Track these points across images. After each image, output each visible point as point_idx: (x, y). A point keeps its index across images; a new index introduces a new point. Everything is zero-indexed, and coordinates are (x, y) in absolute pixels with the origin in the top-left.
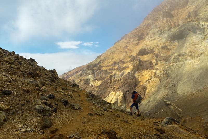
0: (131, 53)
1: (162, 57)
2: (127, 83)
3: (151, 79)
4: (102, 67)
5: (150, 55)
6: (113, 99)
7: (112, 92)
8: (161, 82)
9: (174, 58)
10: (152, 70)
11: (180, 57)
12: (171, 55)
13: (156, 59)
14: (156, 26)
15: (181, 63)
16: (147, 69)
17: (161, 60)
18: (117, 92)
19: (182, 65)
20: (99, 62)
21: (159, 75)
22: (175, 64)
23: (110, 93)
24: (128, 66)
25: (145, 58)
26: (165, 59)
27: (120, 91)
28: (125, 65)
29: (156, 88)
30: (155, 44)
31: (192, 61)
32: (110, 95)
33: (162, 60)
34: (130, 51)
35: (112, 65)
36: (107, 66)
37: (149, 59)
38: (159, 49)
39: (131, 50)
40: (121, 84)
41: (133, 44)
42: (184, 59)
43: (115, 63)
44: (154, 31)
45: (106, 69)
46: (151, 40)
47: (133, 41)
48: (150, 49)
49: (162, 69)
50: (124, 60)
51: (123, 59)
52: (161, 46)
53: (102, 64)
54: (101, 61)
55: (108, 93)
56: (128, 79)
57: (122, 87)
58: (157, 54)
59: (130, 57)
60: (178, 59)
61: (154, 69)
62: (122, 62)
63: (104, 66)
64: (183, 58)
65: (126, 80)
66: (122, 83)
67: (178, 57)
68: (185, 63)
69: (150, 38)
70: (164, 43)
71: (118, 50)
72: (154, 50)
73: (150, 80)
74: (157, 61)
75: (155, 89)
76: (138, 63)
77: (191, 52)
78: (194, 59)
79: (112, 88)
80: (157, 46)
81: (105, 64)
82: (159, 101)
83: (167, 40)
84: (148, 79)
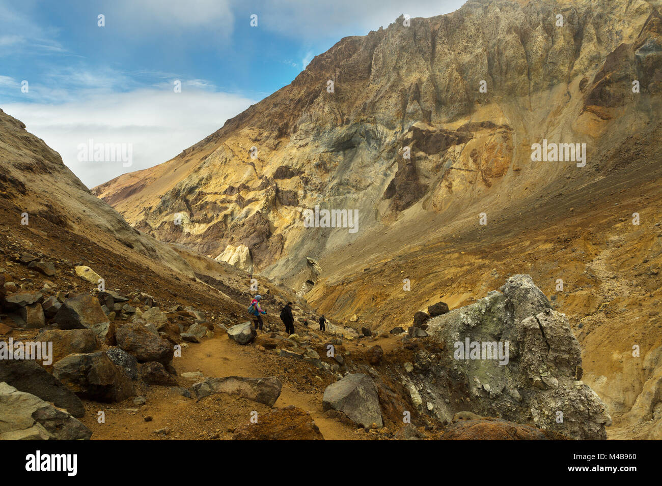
0: (264, 168)
1: (314, 183)
2: (255, 231)
3: (294, 223)
4: (205, 194)
5: (296, 178)
6: (232, 258)
7: (229, 246)
9: (332, 189)
10: (297, 208)
11: (342, 187)
12: (330, 181)
13: (305, 188)
14: (311, 116)
15: (341, 197)
16: (289, 205)
17: (312, 191)
18: (236, 246)
19: (342, 201)
20: (199, 184)
22: (332, 198)
23: (225, 247)
24: (257, 197)
25: (287, 185)
26: (318, 188)
27: (242, 244)
28: (251, 195)
29: (301, 239)
30: (306, 155)
31: (355, 196)
32: (225, 252)
33: (314, 190)
34: (261, 164)
35: (225, 193)
36: (216, 193)
37: (294, 187)
38: (310, 169)
39: (262, 161)
40: (245, 231)
41: (266, 146)
42: (345, 191)
43: (231, 189)
44: (307, 128)
45: (213, 201)
46: (300, 146)
47: (267, 137)
48: (295, 166)
49: (311, 206)
50: (250, 184)
51: (248, 181)
52: (315, 162)
53: (206, 188)
54: (201, 180)
55: (221, 248)
56: (257, 224)
57: (247, 237)
58: (307, 178)
59: (260, 178)
60: (338, 190)
61: (300, 206)
62: (245, 187)
63: (208, 194)
64: (344, 189)
65: (253, 224)
66: (247, 231)
67: (338, 187)
68: (346, 197)
69: (300, 140)
70: (321, 157)
71: (236, 157)
72: (303, 169)
73: (292, 226)
74: (305, 192)
75: (298, 241)
76: (274, 193)
77: (356, 181)
78: (358, 192)
79: (229, 239)
80: (309, 161)
81: (211, 187)
82: (300, 259)
83: (327, 150)
84: (289, 224)
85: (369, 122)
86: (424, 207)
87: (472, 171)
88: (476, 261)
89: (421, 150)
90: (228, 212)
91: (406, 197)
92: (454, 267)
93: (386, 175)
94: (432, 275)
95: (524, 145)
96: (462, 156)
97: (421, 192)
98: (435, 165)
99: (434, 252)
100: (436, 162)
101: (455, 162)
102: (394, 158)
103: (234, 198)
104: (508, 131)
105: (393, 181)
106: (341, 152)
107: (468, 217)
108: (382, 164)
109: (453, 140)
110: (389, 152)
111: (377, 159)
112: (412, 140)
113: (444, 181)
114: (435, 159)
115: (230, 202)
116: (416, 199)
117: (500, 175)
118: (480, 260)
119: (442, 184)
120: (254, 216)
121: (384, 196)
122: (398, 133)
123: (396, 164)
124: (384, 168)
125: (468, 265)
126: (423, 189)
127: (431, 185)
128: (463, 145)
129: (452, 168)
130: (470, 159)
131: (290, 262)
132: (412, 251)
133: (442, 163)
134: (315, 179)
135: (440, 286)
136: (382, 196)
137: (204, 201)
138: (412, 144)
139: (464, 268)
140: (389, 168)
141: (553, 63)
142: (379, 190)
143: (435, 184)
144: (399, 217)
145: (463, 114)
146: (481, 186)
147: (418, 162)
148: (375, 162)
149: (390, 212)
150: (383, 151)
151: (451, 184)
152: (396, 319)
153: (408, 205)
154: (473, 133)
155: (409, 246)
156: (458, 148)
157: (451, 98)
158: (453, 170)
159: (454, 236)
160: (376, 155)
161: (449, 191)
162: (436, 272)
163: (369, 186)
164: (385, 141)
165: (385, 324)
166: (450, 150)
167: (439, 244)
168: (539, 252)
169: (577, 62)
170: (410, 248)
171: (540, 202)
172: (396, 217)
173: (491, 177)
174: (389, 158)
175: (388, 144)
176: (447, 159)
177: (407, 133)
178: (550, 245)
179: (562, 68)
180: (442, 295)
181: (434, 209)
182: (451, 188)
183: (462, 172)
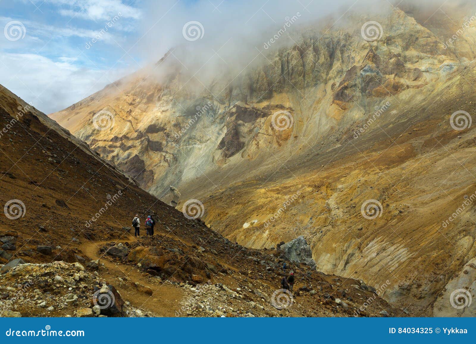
0: (138, 124)
1: (173, 137)
2: (134, 168)
3: (160, 163)
4: (97, 141)
5: (161, 133)
8: (169, 166)
9: (185, 141)
10: (162, 152)
11: (191, 140)
12: (183, 136)
13: (167, 140)
14: (170, 91)
15: (191, 146)
16: (156, 151)
17: (171, 142)
19: (191, 149)
20: (92, 134)
21: (169, 159)
22: (185, 147)
24: (135, 144)
25: (155, 137)
26: (176, 140)
28: (130, 143)
29: (165, 173)
30: (167, 118)
31: (199, 146)
33: (173, 141)
34: (136, 121)
35: (111, 140)
36: (105, 140)
37: (159, 139)
38: (170, 127)
39: (137, 119)
40: (128, 168)
41: (139, 109)
43: (116, 139)
44: (167, 99)
45: (104, 146)
46: (163, 111)
47: (139, 103)
48: (160, 125)
49: (171, 152)
50: (129, 135)
51: (128, 133)
52: (173, 123)
53: (97, 137)
54: (94, 131)
56: (136, 163)
58: (168, 133)
59: (136, 131)
60: (188, 142)
61: (164, 152)
62: (125, 137)
63: (100, 141)
64: (192, 142)
65: (133, 163)
66: (129, 168)
67: (188, 140)
68: (193, 147)
69: (163, 107)
70: (177, 119)
71: (117, 115)
72: (165, 127)
73: (159, 165)
74: (167, 143)
75: (163, 174)
76: (147, 143)
77: (200, 137)
78: (201, 144)
80: (169, 122)
81: (101, 136)
82: (166, 187)
83: (181, 115)
84: (157, 163)
85: (208, 99)
86: (242, 157)
87: (270, 135)
88: (274, 195)
89: (241, 120)
90: (115, 154)
91: (231, 149)
92: (263, 198)
93: (219, 134)
94: (251, 202)
95: (300, 121)
96: (265, 125)
97: (241, 147)
98: (249, 129)
99: (250, 187)
101: (261, 129)
102: (224, 123)
103: (118, 144)
104: (292, 112)
105: (223, 139)
106: (190, 117)
107: (268, 165)
108: (217, 126)
109: (260, 114)
110: (221, 119)
111: (213, 122)
112: (236, 113)
113: (254, 141)
114: (249, 126)
115: (116, 147)
116: (237, 151)
117: (286, 139)
118: (277, 195)
119: (253, 143)
120: (134, 158)
121: (218, 147)
122: (226, 107)
123: (225, 127)
124: (217, 129)
125: (270, 197)
126: (242, 145)
127: (246, 143)
128: (265, 118)
129: (259, 133)
130: (270, 127)
131: (159, 188)
132: (237, 185)
133: (253, 129)
134: (173, 134)
135: (256, 209)
136: (216, 147)
137: (97, 146)
138: (235, 115)
139: (268, 199)
140: (221, 129)
141: (318, 71)
142: (215, 143)
143: (249, 141)
144: (227, 161)
145: (266, 99)
146: (275, 145)
147: (239, 127)
148: (212, 125)
149: (222, 158)
150: (217, 118)
151: (258, 143)
152: (233, 227)
153: (233, 154)
154: (271, 111)
155: (235, 182)
156: (263, 120)
157: (259, 88)
158: (260, 134)
159: (261, 177)
160: (212, 120)
161: (257, 147)
162: (253, 201)
163: (208, 140)
164: (218, 112)
165: (227, 230)
166: (258, 120)
167: (252, 182)
168: (305, 193)
169: (331, 72)
170: (235, 183)
171: (307, 158)
172: (225, 161)
173: (282, 140)
174: (221, 123)
175: (220, 114)
176: (256, 126)
177: (232, 108)
178: (311, 188)
179: (322, 75)
180: (257, 214)
181: (248, 158)
182: (258, 145)
183: (265, 136)
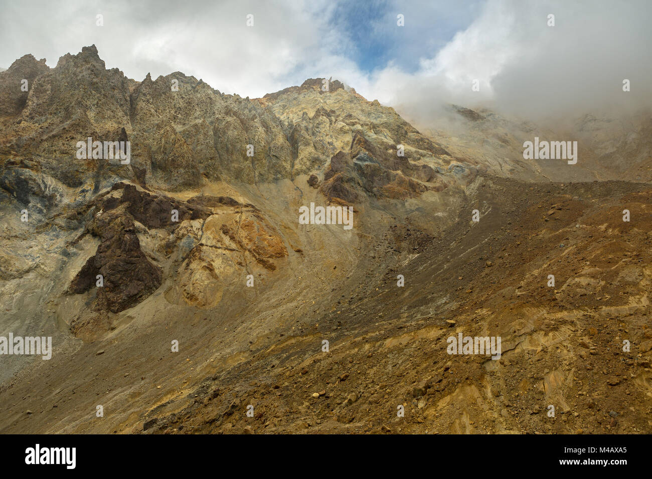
86: (170, 302)
87: (234, 250)
89: (138, 220)
91: (127, 286)
93: (67, 255)
96: (207, 233)
98: (163, 243)
100: (164, 239)
101: (200, 239)
104: (257, 211)
108: (57, 236)
110: (70, 218)
111: (41, 228)
112: (122, 202)
113: (194, 263)
114: (161, 236)
117: (280, 255)
119: (193, 266)
121: (71, 288)
122: (87, 191)
123: (89, 237)
124: (61, 242)
127: (167, 270)
128: (201, 220)
129: (201, 245)
130: (223, 235)
133: (176, 242)
136: (66, 287)
138: (122, 206)
140: (74, 244)
141: (276, 156)
142: (56, 279)
144: (117, 322)
145: (190, 185)
146: (259, 269)
148: (39, 233)
150: (58, 215)
151: (210, 265)
154: (210, 208)
156: (196, 223)
157: (173, 160)
158: (204, 248)
160: (40, 221)
161: (212, 275)
163: (27, 272)
164: (61, 201)
166: (184, 225)
172: (110, 323)
173: (270, 257)
174: (70, 228)
175: (68, 207)
176: (183, 235)
177: (109, 192)
179: (284, 164)
182: (212, 271)
183: (220, 251)
